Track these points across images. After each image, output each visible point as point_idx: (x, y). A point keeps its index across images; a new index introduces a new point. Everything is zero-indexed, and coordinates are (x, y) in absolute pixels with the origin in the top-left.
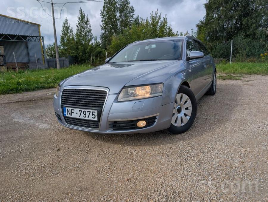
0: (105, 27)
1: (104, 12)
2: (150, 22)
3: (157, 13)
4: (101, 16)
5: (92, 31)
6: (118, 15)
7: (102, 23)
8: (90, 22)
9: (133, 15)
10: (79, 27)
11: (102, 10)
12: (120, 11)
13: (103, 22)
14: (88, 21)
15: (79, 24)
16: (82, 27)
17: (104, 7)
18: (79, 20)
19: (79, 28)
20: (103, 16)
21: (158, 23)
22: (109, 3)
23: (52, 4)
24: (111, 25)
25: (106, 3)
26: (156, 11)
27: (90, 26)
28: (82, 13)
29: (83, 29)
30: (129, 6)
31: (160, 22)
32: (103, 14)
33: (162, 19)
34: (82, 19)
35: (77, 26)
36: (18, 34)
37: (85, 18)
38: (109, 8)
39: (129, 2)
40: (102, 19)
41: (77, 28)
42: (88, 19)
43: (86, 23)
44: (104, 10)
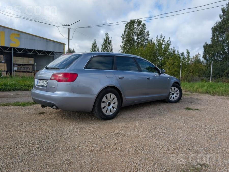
0: (124, 47)
1: (125, 35)
2: (156, 44)
3: (162, 37)
4: (122, 38)
5: (113, 50)
6: (135, 37)
7: (121, 44)
8: (112, 43)
9: (147, 38)
10: (104, 46)
11: (123, 34)
12: (137, 34)
13: (123, 43)
14: (111, 42)
15: (104, 44)
16: (106, 47)
17: (125, 32)
18: (104, 41)
19: (104, 48)
20: (124, 38)
21: (162, 44)
22: (129, 28)
23: (69, 29)
24: (129, 46)
25: (127, 29)
26: (161, 35)
27: (112, 46)
28: (107, 36)
29: (106, 49)
30: (145, 31)
31: (164, 43)
32: (123, 37)
33: (166, 42)
34: (107, 40)
35: (102, 46)
36: (43, 50)
37: (109, 40)
38: (128, 33)
39: (146, 28)
40: (122, 41)
41: (102, 47)
42: (111, 41)
43: (109, 44)
44: (124, 34)
